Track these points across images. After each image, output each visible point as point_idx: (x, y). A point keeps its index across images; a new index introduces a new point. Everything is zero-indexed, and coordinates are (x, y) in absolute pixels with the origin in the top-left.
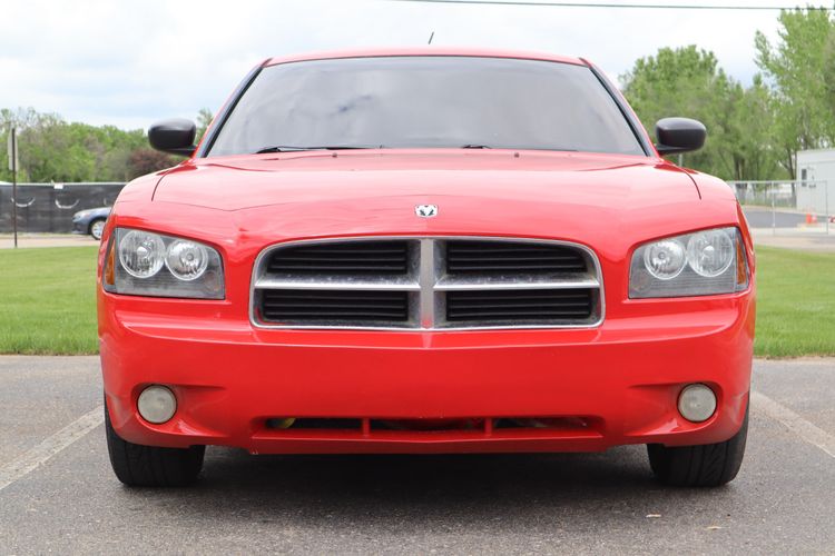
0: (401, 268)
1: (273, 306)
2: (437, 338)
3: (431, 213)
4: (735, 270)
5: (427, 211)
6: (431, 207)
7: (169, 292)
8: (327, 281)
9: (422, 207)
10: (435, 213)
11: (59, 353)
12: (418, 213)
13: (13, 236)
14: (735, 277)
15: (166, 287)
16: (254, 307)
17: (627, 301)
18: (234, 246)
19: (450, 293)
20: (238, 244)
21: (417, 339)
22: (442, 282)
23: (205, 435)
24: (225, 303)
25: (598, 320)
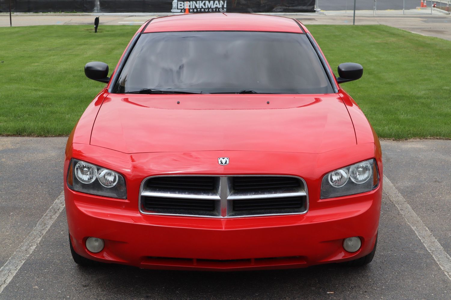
0: (211, 188)
1: (150, 203)
2: (228, 221)
3: (226, 163)
4: (372, 180)
5: (224, 161)
6: (226, 159)
7: (100, 193)
8: (176, 193)
9: (221, 159)
10: (228, 162)
11: (40, 135)
12: (220, 162)
13: (8, 14)
14: (372, 183)
15: (98, 190)
16: (141, 204)
17: (320, 201)
18: (131, 173)
19: (234, 201)
20: (132, 172)
21: (219, 221)
22: (231, 195)
23: (119, 261)
24: (127, 201)
25: (305, 210)
